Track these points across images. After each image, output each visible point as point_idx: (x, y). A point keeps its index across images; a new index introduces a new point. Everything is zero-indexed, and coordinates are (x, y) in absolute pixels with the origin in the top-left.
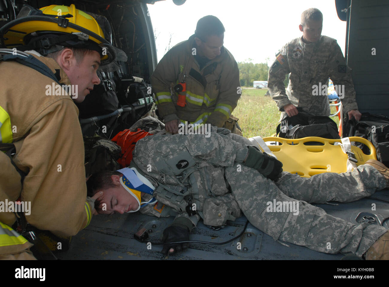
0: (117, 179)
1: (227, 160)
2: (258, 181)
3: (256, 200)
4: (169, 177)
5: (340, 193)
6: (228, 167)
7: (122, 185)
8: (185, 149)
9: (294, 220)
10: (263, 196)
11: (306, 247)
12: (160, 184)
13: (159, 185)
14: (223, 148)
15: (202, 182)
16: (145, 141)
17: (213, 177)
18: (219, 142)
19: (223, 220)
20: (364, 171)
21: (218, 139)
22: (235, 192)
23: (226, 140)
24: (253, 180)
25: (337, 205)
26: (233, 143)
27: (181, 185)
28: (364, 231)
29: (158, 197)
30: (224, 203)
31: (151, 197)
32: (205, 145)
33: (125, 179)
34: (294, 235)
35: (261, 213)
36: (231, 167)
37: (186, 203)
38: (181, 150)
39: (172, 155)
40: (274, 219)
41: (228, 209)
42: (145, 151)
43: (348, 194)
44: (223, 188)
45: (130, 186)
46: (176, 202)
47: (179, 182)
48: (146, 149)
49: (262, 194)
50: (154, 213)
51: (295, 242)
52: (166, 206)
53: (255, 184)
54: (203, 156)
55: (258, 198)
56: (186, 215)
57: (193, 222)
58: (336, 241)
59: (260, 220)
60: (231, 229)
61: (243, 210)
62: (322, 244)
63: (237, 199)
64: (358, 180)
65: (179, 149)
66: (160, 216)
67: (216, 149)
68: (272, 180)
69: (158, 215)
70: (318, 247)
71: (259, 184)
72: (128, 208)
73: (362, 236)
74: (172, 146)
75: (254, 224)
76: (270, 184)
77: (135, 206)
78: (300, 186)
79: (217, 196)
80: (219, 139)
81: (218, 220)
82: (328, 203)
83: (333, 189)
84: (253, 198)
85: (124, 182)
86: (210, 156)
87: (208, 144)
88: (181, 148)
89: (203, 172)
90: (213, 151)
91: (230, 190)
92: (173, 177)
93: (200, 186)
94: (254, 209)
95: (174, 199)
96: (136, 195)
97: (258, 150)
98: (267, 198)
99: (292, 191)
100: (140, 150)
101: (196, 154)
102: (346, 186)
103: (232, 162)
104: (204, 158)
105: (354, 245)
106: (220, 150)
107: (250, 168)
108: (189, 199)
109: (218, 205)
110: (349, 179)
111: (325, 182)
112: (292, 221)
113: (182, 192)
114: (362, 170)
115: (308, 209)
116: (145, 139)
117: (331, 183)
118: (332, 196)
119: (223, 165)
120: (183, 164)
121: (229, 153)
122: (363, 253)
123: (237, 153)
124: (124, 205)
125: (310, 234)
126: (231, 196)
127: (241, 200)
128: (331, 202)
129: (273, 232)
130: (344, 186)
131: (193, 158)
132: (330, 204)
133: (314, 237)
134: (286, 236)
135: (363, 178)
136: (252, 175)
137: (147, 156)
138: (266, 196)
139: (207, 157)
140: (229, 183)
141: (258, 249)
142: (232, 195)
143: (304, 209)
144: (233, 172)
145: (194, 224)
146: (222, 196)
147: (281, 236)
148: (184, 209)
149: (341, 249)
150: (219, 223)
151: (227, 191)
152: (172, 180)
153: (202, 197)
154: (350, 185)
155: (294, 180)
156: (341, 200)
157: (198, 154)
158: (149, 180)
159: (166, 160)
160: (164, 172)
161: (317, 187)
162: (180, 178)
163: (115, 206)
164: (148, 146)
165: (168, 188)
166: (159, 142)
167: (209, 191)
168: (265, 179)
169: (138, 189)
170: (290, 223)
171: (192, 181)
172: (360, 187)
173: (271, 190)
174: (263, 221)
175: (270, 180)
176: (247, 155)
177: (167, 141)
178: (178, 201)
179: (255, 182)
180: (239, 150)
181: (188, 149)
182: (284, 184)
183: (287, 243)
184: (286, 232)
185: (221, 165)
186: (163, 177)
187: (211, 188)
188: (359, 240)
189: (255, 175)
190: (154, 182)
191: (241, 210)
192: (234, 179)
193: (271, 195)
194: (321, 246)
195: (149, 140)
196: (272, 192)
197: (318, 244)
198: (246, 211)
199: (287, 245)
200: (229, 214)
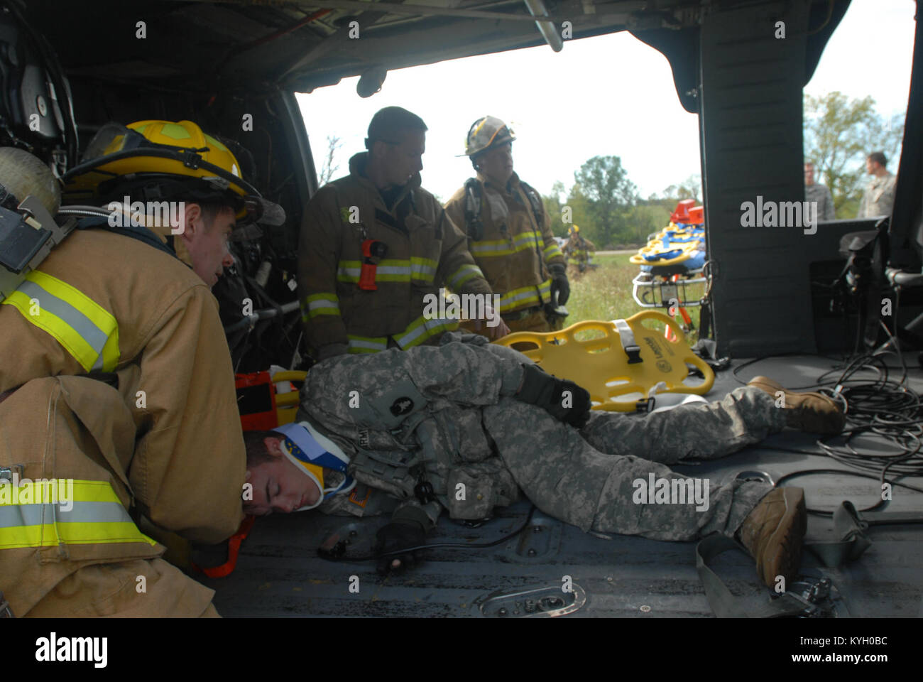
0: (275, 446)
1: (484, 393)
2: (545, 428)
3: (545, 463)
4: (377, 434)
5: (701, 441)
6: (489, 405)
7: (286, 457)
8: (406, 376)
9: (616, 490)
10: (557, 455)
11: (642, 537)
12: (360, 449)
13: (357, 451)
14: (477, 369)
15: (441, 438)
16: (326, 369)
17: (462, 428)
18: (467, 359)
19: (486, 505)
20: (745, 397)
21: (465, 354)
22: (505, 452)
23: (481, 354)
24: (537, 428)
25: (698, 463)
26: (494, 359)
27: (403, 447)
28: (736, 493)
29: (358, 474)
30: (486, 474)
31: (341, 478)
32: (442, 367)
33: (290, 444)
34: (619, 518)
35: (556, 486)
36: (493, 404)
37: (413, 481)
38: (398, 379)
39: (382, 389)
40: (579, 493)
41: (495, 485)
42: (327, 387)
43: (715, 443)
44: (483, 445)
45: (302, 457)
46: (394, 480)
47: (397, 443)
48: (329, 382)
49: (556, 451)
50: (350, 509)
51: (621, 530)
52: (376, 490)
53: (540, 434)
54: (439, 389)
55: (550, 460)
56: (415, 503)
57: (430, 516)
58: (690, 516)
59: (554, 499)
60: (503, 523)
61: (522, 484)
62: (667, 527)
63: (510, 466)
64: (732, 414)
65: (394, 378)
66: (364, 514)
67: (463, 371)
68: (573, 425)
69: (359, 512)
70: (661, 533)
71: (548, 434)
72: (299, 501)
73: (733, 501)
74: (379, 373)
75: (544, 508)
76: (570, 433)
77: (313, 497)
78: (626, 433)
79: (471, 462)
80: (468, 353)
81: (477, 507)
82: (680, 462)
83: (689, 434)
84: (538, 460)
85: (289, 450)
86: (453, 386)
87: (447, 364)
88: (398, 375)
89: (442, 418)
90: (457, 376)
91: (494, 450)
92: (385, 434)
93: (437, 446)
94: (541, 480)
95: (390, 474)
96: (315, 475)
97: (542, 370)
98: (565, 458)
99: (613, 445)
100: (318, 386)
101: (427, 384)
102: (712, 428)
103: (494, 395)
104: (441, 393)
105: (721, 518)
106: (470, 374)
107: (529, 405)
108: (419, 471)
109: (474, 477)
110: (717, 415)
111: (673, 424)
112: (613, 490)
113: (403, 461)
114: (740, 397)
115: (639, 467)
116: (324, 366)
117: (684, 424)
118: (686, 448)
119: (478, 402)
120: (403, 406)
121: (489, 378)
122: (735, 530)
123: (503, 377)
124: (292, 495)
125: (646, 511)
126: (497, 462)
127: (518, 466)
128: (684, 459)
129: (580, 518)
130: (708, 428)
131: (422, 391)
132: (686, 463)
133: (652, 516)
134: (604, 522)
135: (742, 410)
136: (534, 418)
137: (332, 395)
138: (563, 454)
139: (447, 389)
140: (493, 436)
141: (554, 548)
142: (499, 460)
143: (631, 468)
144: (498, 414)
145: (433, 519)
146: (481, 462)
147: (596, 523)
148: (411, 492)
149: (700, 530)
150: (479, 513)
151: (489, 452)
152: (384, 440)
153: (444, 466)
154: (720, 425)
155: (615, 424)
156: (704, 454)
157: (431, 384)
158: (337, 443)
159: (371, 400)
160: (366, 424)
161: (658, 432)
162: (398, 434)
163: (275, 498)
164: (334, 377)
165: (376, 455)
166: (353, 367)
167: (455, 453)
168: (560, 425)
169: (317, 462)
170: (608, 495)
171: (423, 437)
172: (737, 428)
173: (572, 444)
174: (561, 500)
175: (568, 426)
176: (521, 380)
177: (369, 363)
178: (397, 478)
179: (540, 431)
180: (506, 370)
181: (412, 376)
182: (597, 434)
183: (607, 533)
184: (603, 515)
185: (475, 404)
186: (364, 436)
187: (460, 448)
188: (727, 508)
189: (540, 417)
190: (348, 446)
191: (519, 487)
192: (501, 428)
193: (572, 451)
194: (666, 531)
195: (333, 366)
196: (573, 447)
197: (660, 527)
198: (527, 485)
199: (607, 537)
200: (497, 493)
